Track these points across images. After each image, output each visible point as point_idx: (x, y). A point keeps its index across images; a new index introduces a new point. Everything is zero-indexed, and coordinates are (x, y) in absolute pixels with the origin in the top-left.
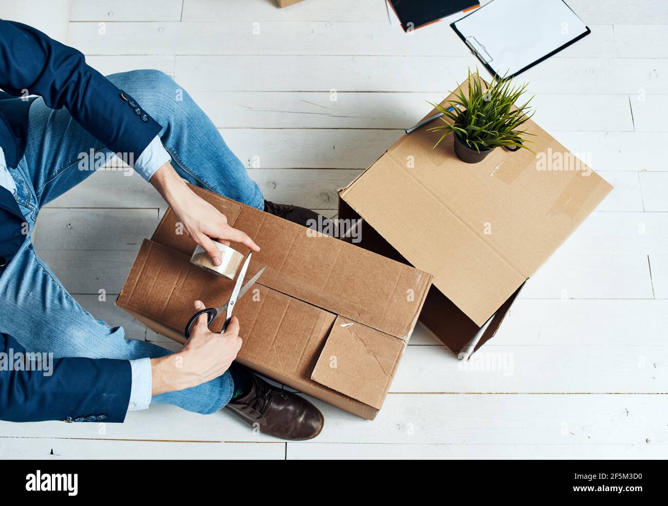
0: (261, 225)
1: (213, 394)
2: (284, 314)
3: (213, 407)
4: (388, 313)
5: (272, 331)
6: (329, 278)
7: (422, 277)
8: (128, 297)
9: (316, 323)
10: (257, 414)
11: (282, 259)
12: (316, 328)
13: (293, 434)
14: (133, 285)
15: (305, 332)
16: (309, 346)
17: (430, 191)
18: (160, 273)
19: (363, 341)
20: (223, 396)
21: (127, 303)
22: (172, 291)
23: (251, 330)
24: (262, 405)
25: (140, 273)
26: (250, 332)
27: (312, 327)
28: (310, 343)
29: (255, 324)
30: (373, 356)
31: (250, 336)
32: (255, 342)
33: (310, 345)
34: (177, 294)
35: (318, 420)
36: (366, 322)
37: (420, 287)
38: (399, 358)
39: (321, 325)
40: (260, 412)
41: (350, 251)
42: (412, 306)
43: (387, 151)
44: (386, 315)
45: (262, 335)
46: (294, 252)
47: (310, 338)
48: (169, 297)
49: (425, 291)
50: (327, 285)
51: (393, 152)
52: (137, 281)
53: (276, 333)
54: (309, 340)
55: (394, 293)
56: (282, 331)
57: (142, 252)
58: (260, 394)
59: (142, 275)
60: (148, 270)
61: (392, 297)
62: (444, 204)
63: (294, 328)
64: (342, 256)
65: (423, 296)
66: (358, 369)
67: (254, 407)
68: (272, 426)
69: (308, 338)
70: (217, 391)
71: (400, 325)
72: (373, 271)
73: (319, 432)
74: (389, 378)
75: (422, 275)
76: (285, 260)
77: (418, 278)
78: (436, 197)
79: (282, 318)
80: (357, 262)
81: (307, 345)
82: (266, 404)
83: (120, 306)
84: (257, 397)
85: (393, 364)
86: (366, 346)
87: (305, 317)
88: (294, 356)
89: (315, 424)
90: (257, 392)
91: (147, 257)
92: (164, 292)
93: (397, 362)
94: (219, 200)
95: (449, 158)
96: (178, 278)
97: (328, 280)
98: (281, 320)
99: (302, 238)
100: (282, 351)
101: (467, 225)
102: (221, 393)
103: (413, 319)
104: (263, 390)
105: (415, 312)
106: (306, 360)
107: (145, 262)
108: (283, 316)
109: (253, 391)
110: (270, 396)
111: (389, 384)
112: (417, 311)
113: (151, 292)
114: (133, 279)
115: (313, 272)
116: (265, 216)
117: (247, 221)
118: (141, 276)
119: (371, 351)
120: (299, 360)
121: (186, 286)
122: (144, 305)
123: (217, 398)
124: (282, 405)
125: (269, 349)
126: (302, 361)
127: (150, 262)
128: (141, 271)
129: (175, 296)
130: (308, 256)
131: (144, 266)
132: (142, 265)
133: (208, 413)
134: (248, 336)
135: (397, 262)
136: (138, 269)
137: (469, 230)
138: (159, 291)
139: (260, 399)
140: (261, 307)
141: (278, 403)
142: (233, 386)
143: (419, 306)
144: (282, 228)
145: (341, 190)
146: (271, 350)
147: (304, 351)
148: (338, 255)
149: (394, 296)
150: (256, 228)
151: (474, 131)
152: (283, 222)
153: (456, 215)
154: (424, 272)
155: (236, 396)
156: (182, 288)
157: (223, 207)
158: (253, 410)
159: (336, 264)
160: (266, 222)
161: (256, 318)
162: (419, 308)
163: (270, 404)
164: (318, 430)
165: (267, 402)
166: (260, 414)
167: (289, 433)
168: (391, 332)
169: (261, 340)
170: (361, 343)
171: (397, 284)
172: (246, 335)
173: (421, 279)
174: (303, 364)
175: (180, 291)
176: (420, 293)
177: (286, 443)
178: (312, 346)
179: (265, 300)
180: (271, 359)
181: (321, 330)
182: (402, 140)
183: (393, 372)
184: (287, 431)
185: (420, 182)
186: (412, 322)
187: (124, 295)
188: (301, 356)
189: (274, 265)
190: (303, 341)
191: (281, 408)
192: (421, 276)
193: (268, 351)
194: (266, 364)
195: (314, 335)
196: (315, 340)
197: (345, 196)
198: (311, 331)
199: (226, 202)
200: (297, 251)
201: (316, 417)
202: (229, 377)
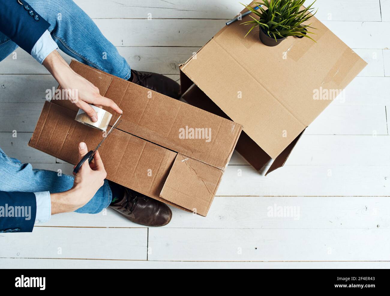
0: (126, 90)
1: (98, 202)
2: (142, 152)
3: (98, 209)
4: (212, 152)
5: (134, 164)
6: (172, 128)
7: (236, 126)
8: (37, 141)
9: (163, 158)
10: (129, 211)
11: (141, 114)
12: (163, 162)
13: (152, 223)
14: (40, 132)
15: (155, 165)
16: (158, 174)
17: (242, 66)
18: (57, 124)
19: (195, 171)
20: (105, 202)
21: (36, 144)
22: (66, 137)
23: (119, 163)
24: (131, 207)
25: (44, 125)
26: (119, 165)
27: (161, 161)
28: (159, 172)
29: (122, 159)
30: (201, 181)
31: (119, 167)
32: (122, 171)
33: (160, 173)
34: (70, 138)
35: (168, 214)
36: (197, 158)
37: (234, 133)
38: (219, 182)
39: (167, 160)
40: (130, 210)
41: (187, 109)
42: (229, 147)
43: (213, 38)
44: (211, 153)
45: (127, 166)
46: (148, 110)
47: (159, 169)
48: (64, 141)
49: (237, 137)
50: (171, 132)
51: (218, 38)
52: (42, 130)
53: (136, 165)
54: (158, 170)
55: (216, 138)
56: (141, 164)
57: (44, 110)
58: (130, 199)
59: (46, 126)
60: (49, 123)
61: (215, 141)
62: (251, 75)
63: (149, 162)
64: (181, 112)
65: (236, 140)
66: (191, 189)
67: (126, 208)
68: (138, 218)
69: (158, 169)
70: (101, 200)
71: (220, 160)
72: (202, 122)
73: (169, 222)
74: (212, 196)
75: (236, 125)
76: (142, 115)
77: (232, 127)
78: (247, 70)
79: (140, 155)
80: (192, 116)
81: (157, 173)
82: (134, 205)
83: (31, 147)
84: (128, 201)
85: (215, 186)
86: (197, 174)
87: (156, 155)
88: (149, 181)
89: (166, 216)
90: (127, 198)
91: (48, 113)
92: (60, 138)
93: (218, 185)
94: (97, 73)
95: (256, 42)
96: (69, 128)
97: (172, 129)
98: (140, 157)
99: (154, 99)
100: (140, 178)
101: (267, 90)
102: (103, 200)
103: (229, 156)
104: (132, 196)
105: (230, 151)
106: (156, 183)
107: (47, 117)
108: (141, 154)
109: (125, 198)
110: (136, 200)
111: (212, 200)
112: (232, 150)
113: (52, 138)
114: (39, 129)
115: (161, 123)
116: (129, 84)
117: (116, 87)
118: (44, 126)
119: (200, 177)
120: (152, 183)
121: (75, 133)
122: (47, 146)
123: (100, 204)
124: (145, 206)
125: (132, 176)
126: (154, 184)
127: (50, 117)
128: (44, 123)
129: (68, 140)
130: (158, 112)
131: (47, 120)
132: (45, 119)
133: (96, 213)
134: (118, 167)
135: (218, 116)
136: (42, 121)
137: (268, 93)
138: (57, 137)
139: (130, 203)
140: (126, 148)
141: (142, 204)
142: (112, 195)
143: (233, 147)
144: (140, 92)
145: (181, 65)
146: (133, 177)
147: (155, 178)
148: (178, 112)
149: (216, 140)
150: (123, 92)
151: (273, 25)
152: (141, 88)
153: (259, 82)
154: (236, 124)
155: (114, 201)
156: (72, 135)
157: (100, 78)
158: (125, 209)
159: (177, 118)
160: (129, 88)
161: (123, 155)
162: (233, 148)
163: (137, 205)
164: (168, 221)
165: (135, 204)
166: (130, 212)
167: (149, 223)
168: (214, 165)
169: (127, 170)
170: (193, 172)
171: (218, 132)
172: (116, 167)
173: (235, 128)
174: (154, 186)
175: (72, 137)
176: (234, 138)
177: (148, 228)
178: (160, 174)
179: (129, 143)
180: (133, 182)
181: (166, 163)
182: (223, 30)
183: (214, 191)
184: (148, 221)
185: (236, 60)
186: (228, 157)
187: (34, 139)
188: (153, 180)
189: (135, 118)
190: (154, 170)
191: (144, 207)
192: (234, 126)
193: (131, 177)
194: (130, 186)
195: (162, 167)
196: (162, 170)
197: (184, 69)
198: (160, 164)
199: (102, 75)
200: (151, 109)
201: (167, 212)
202: (109, 189)
